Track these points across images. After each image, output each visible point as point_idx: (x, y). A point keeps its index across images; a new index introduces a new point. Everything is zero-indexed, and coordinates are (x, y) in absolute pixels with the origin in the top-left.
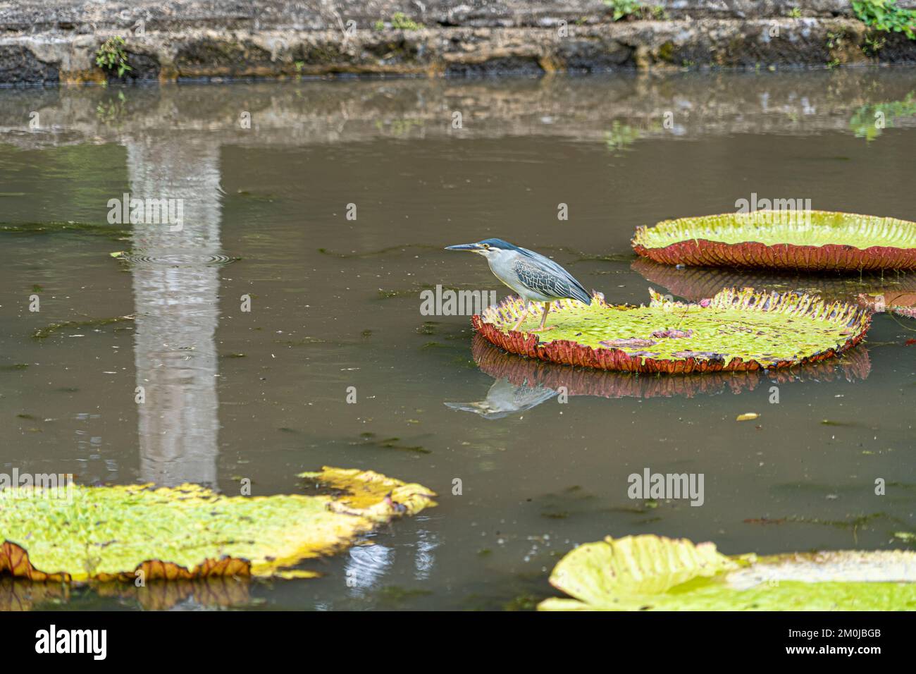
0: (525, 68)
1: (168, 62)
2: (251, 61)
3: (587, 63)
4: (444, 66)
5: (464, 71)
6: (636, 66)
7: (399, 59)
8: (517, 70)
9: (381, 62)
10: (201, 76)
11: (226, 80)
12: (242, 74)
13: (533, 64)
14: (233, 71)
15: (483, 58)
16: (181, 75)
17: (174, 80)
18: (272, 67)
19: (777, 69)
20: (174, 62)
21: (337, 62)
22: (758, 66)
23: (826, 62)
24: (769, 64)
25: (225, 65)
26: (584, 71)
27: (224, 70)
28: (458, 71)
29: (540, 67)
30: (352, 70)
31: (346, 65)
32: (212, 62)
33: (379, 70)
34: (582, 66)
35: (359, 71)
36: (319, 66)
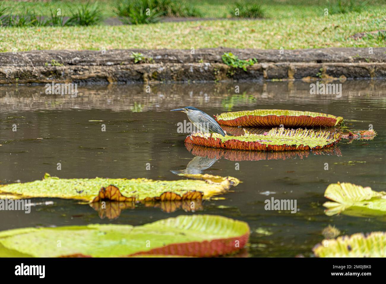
0: (102, 81)
3: (125, 80)
4: (71, 80)
5: (79, 82)
6: (143, 81)
7: (54, 78)
8: (99, 82)
9: (48, 79)
13: (105, 80)
15: (86, 77)
18: (7, 80)
19: (196, 82)
21: (31, 78)
22: (189, 81)
23: (214, 80)
24: (192, 81)
26: (124, 83)
28: (77, 82)
29: (107, 81)
30: (37, 82)
31: (34, 79)
33: (47, 82)
34: (123, 81)
35: (39, 82)
36: (24, 80)
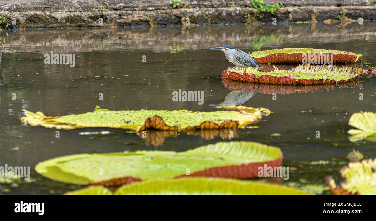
0: (144, 25)
1: (22, 23)
2: (51, 22)
3: (165, 23)
4: (116, 24)
5: (123, 25)
6: (181, 24)
8: (141, 25)
9: (95, 23)
10: (34, 27)
11: (42, 29)
12: (48, 26)
13: (147, 23)
14: (45, 26)
15: (130, 21)
16: (27, 27)
17: (25, 29)
18: (59, 24)
19: (228, 25)
20: (25, 22)
21: (80, 22)
22: (222, 24)
23: (245, 23)
24: (225, 23)
25: (42, 24)
26: (164, 26)
27: (42, 25)
28: (121, 26)
29: (149, 24)
30: (86, 25)
31: (83, 23)
32: (38, 22)
33: (95, 25)
34: (163, 24)
35: (88, 26)
36: (74, 24)
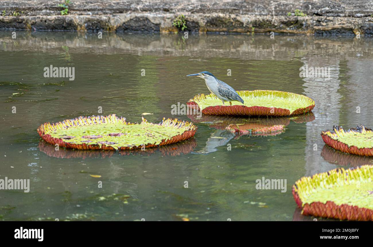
0: (347, 33)
1: (203, 25)
2: (236, 26)
4: (314, 31)
5: (322, 33)
7: (296, 28)
8: (344, 34)
9: (288, 29)
10: (216, 31)
11: (226, 33)
12: (232, 31)
13: (351, 32)
14: (228, 30)
15: (330, 29)
16: (208, 31)
17: (205, 32)
18: (244, 29)
20: (205, 25)
21: (270, 28)
25: (225, 28)
26: (372, 36)
27: (225, 29)
28: (319, 34)
29: (354, 33)
30: (276, 31)
31: (274, 29)
32: (220, 26)
33: (287, 32)
34: (371, 33)
35: (279, 32)
36: (263, 29)
